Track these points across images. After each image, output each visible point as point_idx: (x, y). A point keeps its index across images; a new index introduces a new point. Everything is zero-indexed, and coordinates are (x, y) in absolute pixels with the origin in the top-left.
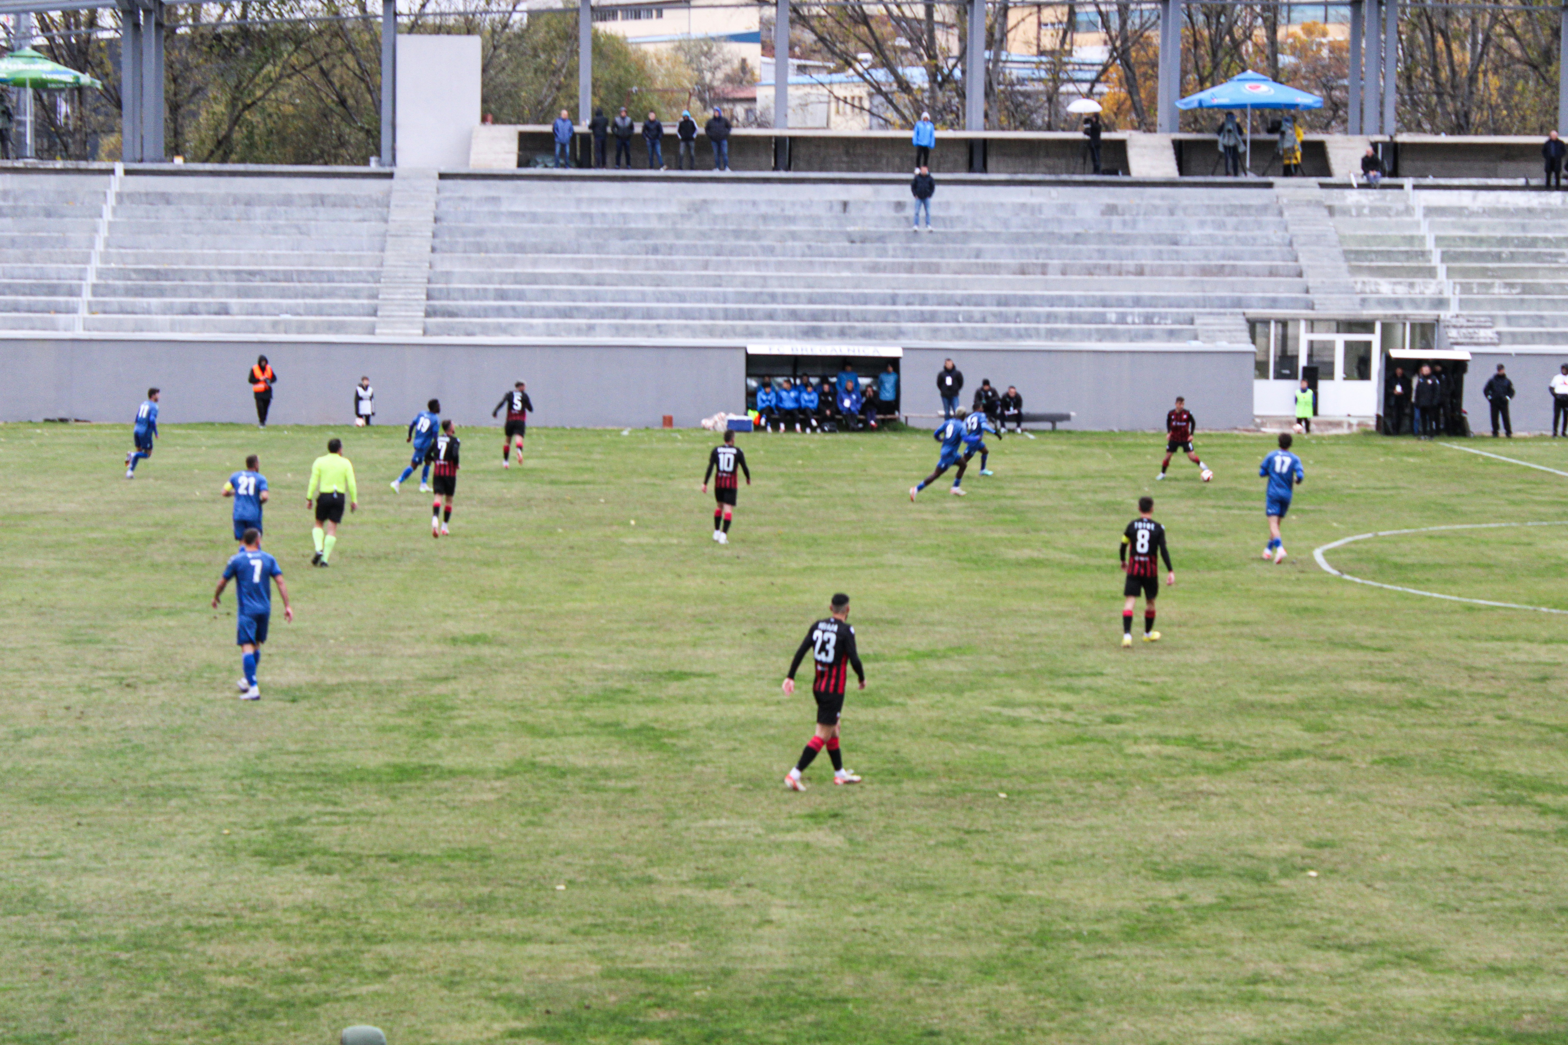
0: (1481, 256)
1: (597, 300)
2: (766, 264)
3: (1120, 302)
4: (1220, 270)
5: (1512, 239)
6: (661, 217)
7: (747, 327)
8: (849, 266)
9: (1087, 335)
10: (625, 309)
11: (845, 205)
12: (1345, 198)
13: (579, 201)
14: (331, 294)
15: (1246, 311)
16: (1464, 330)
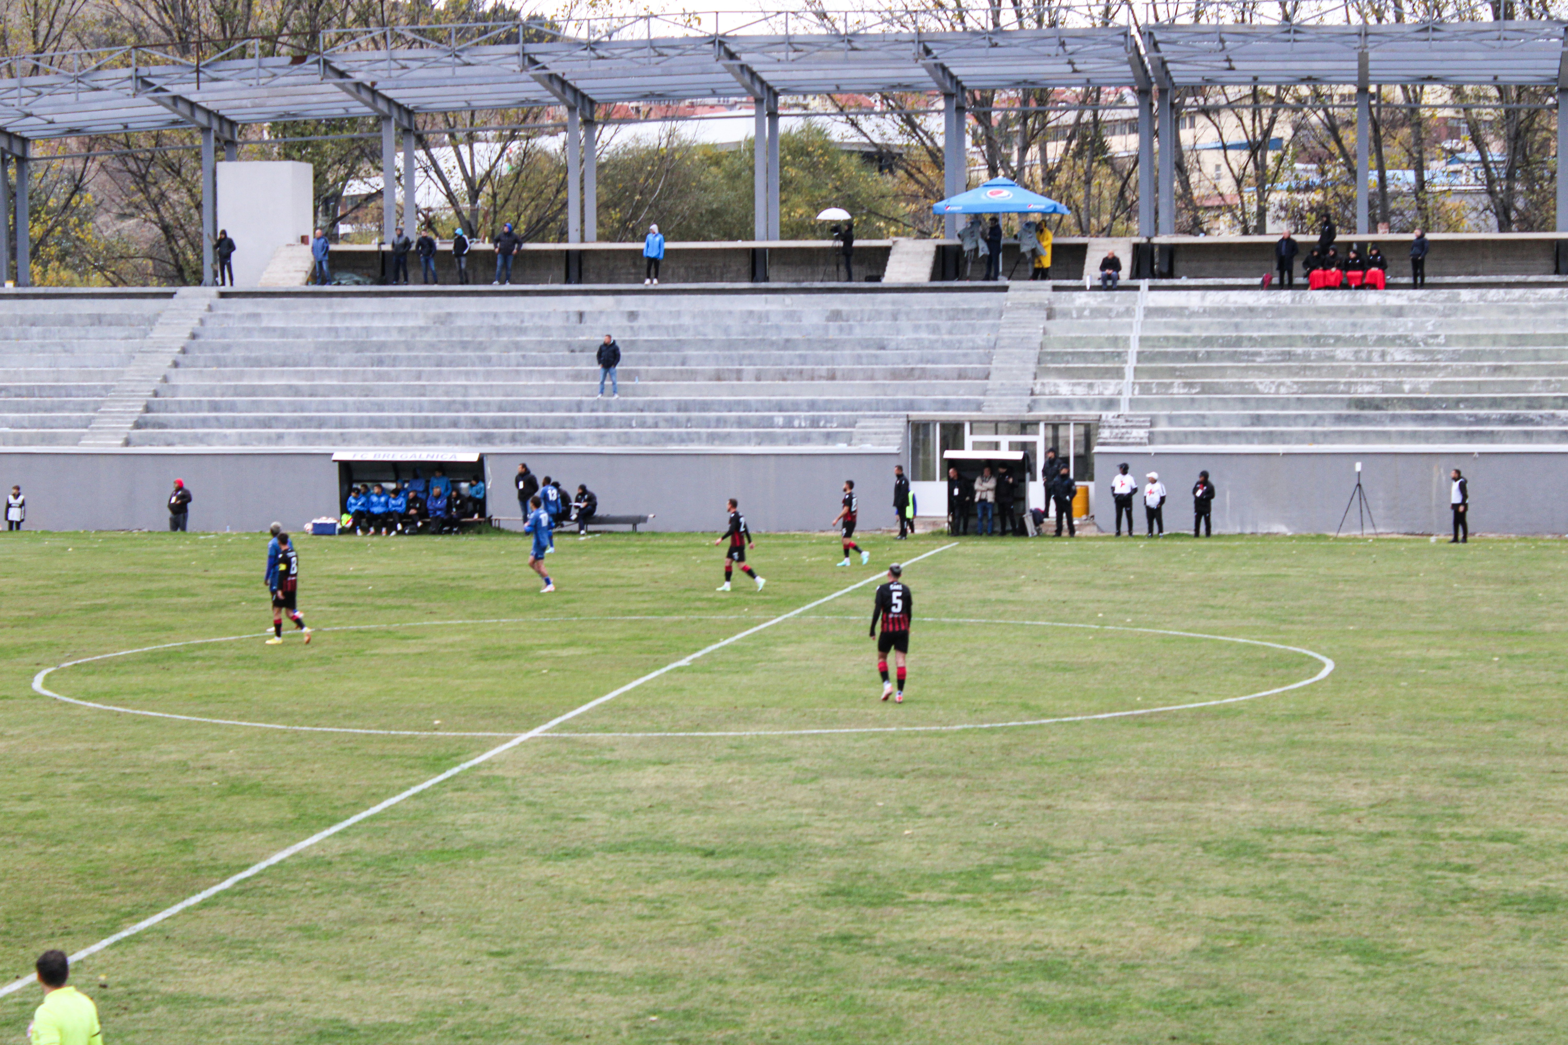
0: (1178, 356)
1: (302, 411)
2: (475, 373)
3: (796, 406)
4: (910, 374)
5: (1218, 338)
6: (401, 330)
7: (424, 434)
8: (553, 374)
9: (747, 439)
10: (320, 418)
11: (581, 315)
12: (1073, 300)
13: (333, 316)
14: (61, 407)
15: (910, 413)
16: (1116, 431)
